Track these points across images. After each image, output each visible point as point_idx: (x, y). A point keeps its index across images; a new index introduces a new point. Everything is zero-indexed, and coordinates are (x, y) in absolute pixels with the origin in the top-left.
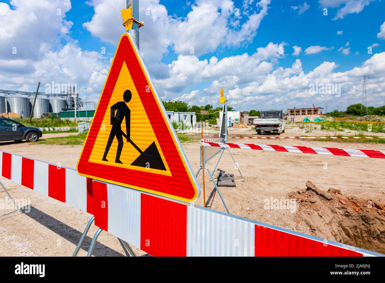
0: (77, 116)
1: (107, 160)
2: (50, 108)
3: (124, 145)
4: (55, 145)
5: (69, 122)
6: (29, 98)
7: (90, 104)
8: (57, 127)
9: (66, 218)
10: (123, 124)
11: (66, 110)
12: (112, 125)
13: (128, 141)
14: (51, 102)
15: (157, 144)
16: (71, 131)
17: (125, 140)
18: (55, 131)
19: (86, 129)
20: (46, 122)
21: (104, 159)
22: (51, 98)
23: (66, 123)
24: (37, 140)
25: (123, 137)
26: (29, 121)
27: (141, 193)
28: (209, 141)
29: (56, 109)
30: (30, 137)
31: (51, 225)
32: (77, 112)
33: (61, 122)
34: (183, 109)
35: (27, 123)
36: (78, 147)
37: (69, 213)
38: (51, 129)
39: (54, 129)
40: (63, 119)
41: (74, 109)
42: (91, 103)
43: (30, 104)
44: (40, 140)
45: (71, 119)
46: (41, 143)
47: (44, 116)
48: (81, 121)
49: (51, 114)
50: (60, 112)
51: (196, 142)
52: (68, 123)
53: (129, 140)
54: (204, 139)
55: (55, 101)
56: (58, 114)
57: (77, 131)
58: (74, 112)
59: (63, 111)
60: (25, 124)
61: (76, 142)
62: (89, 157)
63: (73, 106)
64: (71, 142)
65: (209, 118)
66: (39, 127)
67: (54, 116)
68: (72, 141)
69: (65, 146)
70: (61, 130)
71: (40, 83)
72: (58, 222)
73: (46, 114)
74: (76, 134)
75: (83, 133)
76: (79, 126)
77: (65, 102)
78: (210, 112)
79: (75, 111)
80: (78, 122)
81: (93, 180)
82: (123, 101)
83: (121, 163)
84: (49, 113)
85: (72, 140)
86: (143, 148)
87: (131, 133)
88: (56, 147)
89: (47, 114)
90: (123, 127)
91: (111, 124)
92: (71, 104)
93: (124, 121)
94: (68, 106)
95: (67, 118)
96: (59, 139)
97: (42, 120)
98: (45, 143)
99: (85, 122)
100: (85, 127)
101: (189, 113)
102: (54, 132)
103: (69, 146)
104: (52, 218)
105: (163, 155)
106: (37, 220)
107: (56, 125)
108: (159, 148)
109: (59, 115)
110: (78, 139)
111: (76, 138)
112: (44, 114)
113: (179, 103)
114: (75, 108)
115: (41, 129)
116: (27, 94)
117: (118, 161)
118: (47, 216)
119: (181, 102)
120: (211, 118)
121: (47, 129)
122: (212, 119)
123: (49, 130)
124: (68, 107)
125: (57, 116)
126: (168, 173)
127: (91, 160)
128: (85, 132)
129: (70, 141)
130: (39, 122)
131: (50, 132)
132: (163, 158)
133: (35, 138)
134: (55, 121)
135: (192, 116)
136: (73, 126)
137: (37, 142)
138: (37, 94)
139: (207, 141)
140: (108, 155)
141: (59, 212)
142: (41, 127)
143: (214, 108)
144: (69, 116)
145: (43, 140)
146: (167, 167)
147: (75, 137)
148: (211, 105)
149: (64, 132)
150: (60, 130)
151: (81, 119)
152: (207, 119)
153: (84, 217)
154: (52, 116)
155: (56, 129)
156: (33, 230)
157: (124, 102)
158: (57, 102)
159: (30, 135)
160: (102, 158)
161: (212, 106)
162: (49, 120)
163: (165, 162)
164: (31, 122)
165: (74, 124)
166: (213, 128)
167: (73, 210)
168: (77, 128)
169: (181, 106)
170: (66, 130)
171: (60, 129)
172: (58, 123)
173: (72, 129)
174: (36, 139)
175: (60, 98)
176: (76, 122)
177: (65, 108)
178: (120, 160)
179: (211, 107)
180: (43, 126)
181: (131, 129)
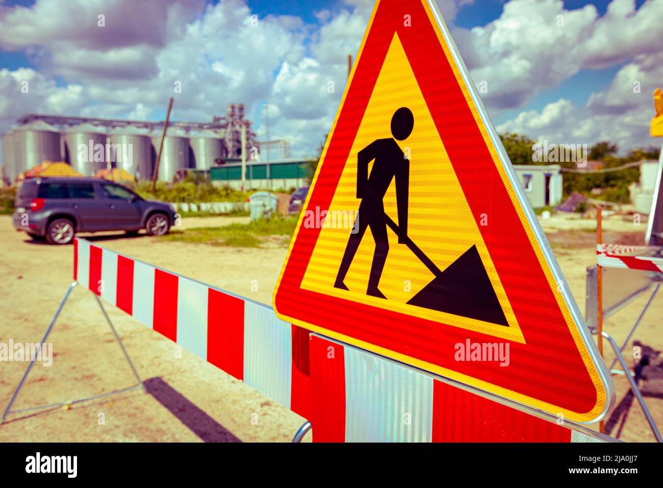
0: (248, 177)
1: (345, 288)
2: (190, 158)
3: (391, 251)
4: (202, 246)
5: (229, 191)
6: (150, 135)
7: (277, 148)
8: (206, 201)
9: (232, 420)
10: (391, 195)
11: (222, 162)
12: (360, 200)
13: (400, 242)
14: (192, 144)
15: (483, 252)
16: (234, 213)
17: (392, 237)
18: (201, 213)
19: (268, 208)
20: (184, 190)
21: (339, 284)
22: (193, 134)
23: (224, 193)
24: (167, 233)
25: (389, 230)
26: (151, 188)
27: (434, 380)
28: (617, 254)
29: (204, 162)
30: (153, 224)
31: (203, 429)
32: (248, 167)
33: (213, 191)
34: (522, 156)
35: (148, 192)
36: (251, 252)
37: (238, 407)
38: (194, 207)
39: (199, 208)
40: (217, 184)
41: (240, 161)
42: (278, 145)
43: (153, 149)
44: (173, 233)
45: (235, 184)
46: (174, 240)
47: (178, 177)
48: (255, 190)
49: (192, 172)
50: (213, 168)
51: (562, 254)
52: (228, 193)
53: (404, 239)
54: (604, 245)
55: (202, 142)
56: (208, 172)
57: (247, 214)
58: (240, 167)
59: (216, 165)
60: (144, 195)
61: (246, 240)
62: (301, 277)
63: (239, 152)
64: (236, 240)
65: (603, 184)
66: (169, 202)
67: (199, 178)
68: (237, 237)
69: (224, 248)
70: (213, 210)
71: (172, 100)
72: (217, 425)
73: (182, 173)
74: (244, 221)
75: (261, 220)
76: (252, 202)
77: (221, 143)
78: (608, 166)
79: (244, 164)
80: (248, 191)
81: (310, 334)
82: (391, 136)
83: (381, 296)
84: (190, 170)
85: (238, 235)
86: (444, 262)
87: (410, 221)
88: (204, 250)
89: (186, 173)
90: (390, 204)
91: (358, 197)
92: (234, 146)
93: (392, 188)
94: (227, 152)
95: (225, 182)
96: (210, 232)
97: (176, 186)
98: (183, 240)
99: (264, 190)
100: (267, 203)
101: (539, 170)
102: (200, 215)
103: (230, 249)
104: (203, 414)
105: (500, 282)
106: (175, 413)
107: (202, 198)
108: (488, 263)
109: (210, 174)
110: (251, 234)
111: (246, 230)
112: (179, 173)
113: (508, 139)
114: (243, 156)
115: (175, 206)
116: (146, 125)
117: (373, 290)
118: (194, 408)
119: (515, 136)
120: (612, 182)
121: (185, 207)
122: (613, 186)
123: (190, 210)
124: (227, 156)
125: (206, 176)
126: (513, 332)
127: (307, 284)
128: (265, 216)
129: (232, 236)
130: (170, 191)
131: (190, 214)
132: (499, 290)
133: (163, 227)
134: (202, 189)
135: (548, 178)
136: (239, 201)
137: (166, 237)
138: (167, 124)
139: (613, 252)
140: (349, 274)
141: (218, 401)
142: (174, 201)
143: (621, 154)
144: (229, 177)
145: (178, 232)
146: (510, 316)
147: (243, 228)
148: (610, 146)
149: (221, 215)
150: (211, 211)
151: (255, 183)
152: (598, 186)
153: (271, 422)
154: (194, 176)
155: (204, 206)
156: (168, 434)
157: (392, 139)
158: (206, 142)
159: (154, 221)
160: (334, 280)
161: (614, 147)
162: (189, 185)
163: (505, 304)
164: (155, 191)
165: (241, 197)
166: (618, 213)
167: (247, 401)
168: (246, 206)
169: (516, 147)
170: (223, 210)
171: (212, 208)
172: (207, 193)
173: (236, 209)
174: (165, 230)
175: (211, 134)
176: (245, 192)
177: (221, 157)
178: (378, 288)
179: (614, 149)
180: (177, 200)
181: (411, 211)
